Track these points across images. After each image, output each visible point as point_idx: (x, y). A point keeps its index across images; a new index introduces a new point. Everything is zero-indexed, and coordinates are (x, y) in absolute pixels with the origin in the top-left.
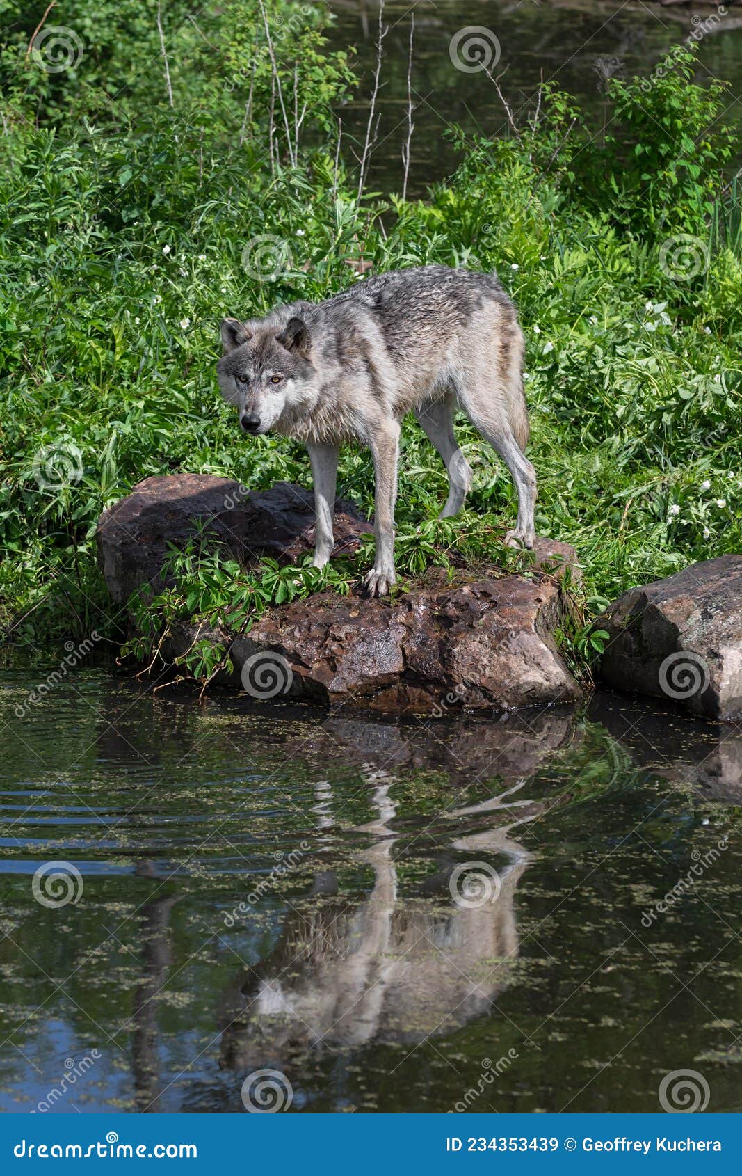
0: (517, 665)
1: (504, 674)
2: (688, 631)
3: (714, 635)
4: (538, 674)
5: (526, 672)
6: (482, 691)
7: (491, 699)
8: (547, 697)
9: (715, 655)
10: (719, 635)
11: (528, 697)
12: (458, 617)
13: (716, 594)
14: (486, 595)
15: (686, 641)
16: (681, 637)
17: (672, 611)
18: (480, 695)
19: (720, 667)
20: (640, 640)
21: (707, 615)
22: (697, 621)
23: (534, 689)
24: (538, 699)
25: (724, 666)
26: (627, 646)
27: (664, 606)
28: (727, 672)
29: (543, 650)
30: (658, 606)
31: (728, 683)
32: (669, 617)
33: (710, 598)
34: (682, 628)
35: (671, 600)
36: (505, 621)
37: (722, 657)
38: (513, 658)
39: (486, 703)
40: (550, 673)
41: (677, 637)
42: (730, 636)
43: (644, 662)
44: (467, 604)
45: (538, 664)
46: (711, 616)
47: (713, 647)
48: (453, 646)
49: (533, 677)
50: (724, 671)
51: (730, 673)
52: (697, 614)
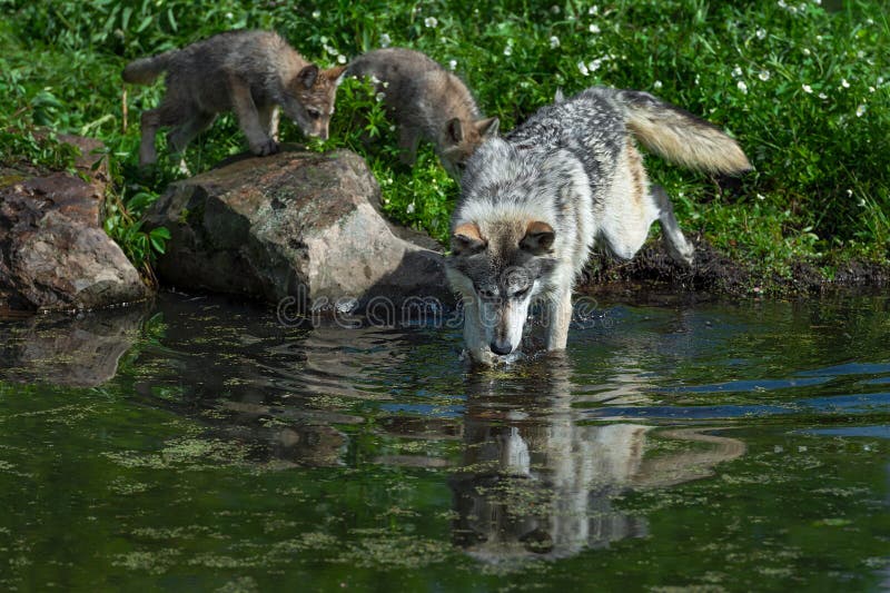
0: (90, 265)
1: (76, 273)
2: (261, 223)
3: (292, 225)
4: (112, 273)
5: (100, 271)
6: (55, 292)
7: (66, 300)
8: (123, 297)
9: (299, 245)
10: (298, 224)
11: (104, 297)
12: (17, 217)
13: (282, 184)
14: (39, 193)
15: (260, 232)
16: (253, 228)
17: (240, 203)
18: (54, 297)
19: (306, 257)
20: (204, 234)
21: (277, 205)
22: (267, 212)
23: (109, 288)
24: (113, 298)
25: (311, 256)
26: (189, 241)
27: (228, 198)
28: (314, 262)
29: (114, 247)
30: (222, 197)
31: (317, 273)
32: (236, 208)
33: (277, 187)
34: (254, 219)
35: (235, 192)
36: (69, 219)
37: (307, 247)
38: (82, 256)
39: (62, 304)
40: (124, 271)
41: (249, 229)
42: (311, 225)
43: (209, 257)
44: (23, 203)
45: (111, 262)
46: (283, 206)
47: (294, 236)
48: (18, 246)
49: (107, 275)
50: (311, 261)
51: (318, 263)
52: (267, 205)
